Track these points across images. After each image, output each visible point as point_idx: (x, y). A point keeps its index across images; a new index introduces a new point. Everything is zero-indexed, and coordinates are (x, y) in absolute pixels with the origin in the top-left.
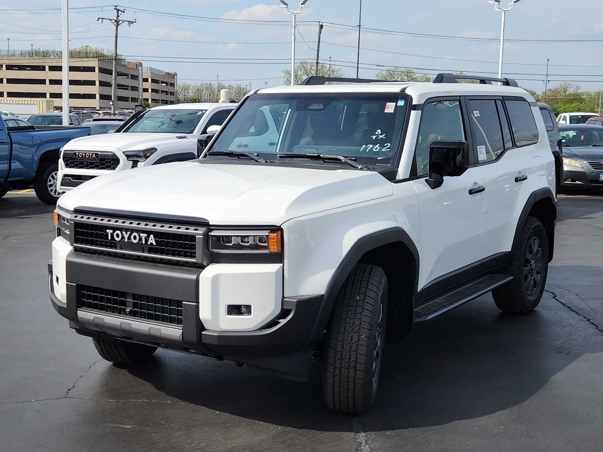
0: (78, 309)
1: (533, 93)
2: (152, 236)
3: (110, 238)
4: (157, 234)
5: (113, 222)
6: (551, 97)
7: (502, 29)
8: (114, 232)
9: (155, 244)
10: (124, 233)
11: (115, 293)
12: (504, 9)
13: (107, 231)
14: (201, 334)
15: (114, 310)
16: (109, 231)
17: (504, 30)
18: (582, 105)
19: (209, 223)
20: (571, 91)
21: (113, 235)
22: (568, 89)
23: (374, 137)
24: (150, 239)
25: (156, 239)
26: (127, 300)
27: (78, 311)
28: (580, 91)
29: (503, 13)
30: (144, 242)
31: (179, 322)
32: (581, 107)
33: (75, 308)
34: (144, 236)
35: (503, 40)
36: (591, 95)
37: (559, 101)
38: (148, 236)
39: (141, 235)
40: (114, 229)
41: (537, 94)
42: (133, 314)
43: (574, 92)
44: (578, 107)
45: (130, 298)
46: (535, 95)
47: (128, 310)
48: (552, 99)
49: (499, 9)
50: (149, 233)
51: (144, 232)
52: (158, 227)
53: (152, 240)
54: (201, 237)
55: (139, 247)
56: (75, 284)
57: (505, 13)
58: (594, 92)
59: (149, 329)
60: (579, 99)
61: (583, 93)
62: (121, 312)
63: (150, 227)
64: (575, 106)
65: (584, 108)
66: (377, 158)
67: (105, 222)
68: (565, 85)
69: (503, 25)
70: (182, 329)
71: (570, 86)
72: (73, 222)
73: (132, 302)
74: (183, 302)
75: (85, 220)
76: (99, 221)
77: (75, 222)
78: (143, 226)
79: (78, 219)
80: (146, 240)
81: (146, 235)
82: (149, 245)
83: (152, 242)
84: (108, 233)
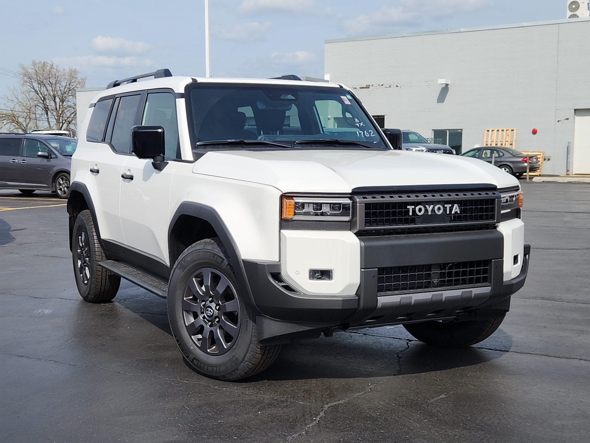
2: (456, 205)
3: (411, 214)
4: (460, 203)
5: (413, 198)
8: (415, 208)
9: (459, 212)
10: (427, 206)
11: (420, 268)
13: (408, 207)
16: (411, 208)
19: (497, 187)
21: (415, 210)
23: (358, 125)
24: (454, 208)
25: (460, 207)
26: (432, 272)
27: (378, 297)
30: (448, 212)
31: (485, 280)
33: (376, 294)
34: (448, 206)
38: (453, 206)
39: (446, 206)
40: (416, 204)
42: (442, 284)
45: (437, 269)
47: (436, 281)
50: (453, 203)
51: (448, 202)
52: (461, 196)
53: (456, 209)
55: (444, 217)
56: (376, 269)
62: (428, 286)
63: (453, 196)
67: (404, 198)
70: (491, 286)
72: (364, 204)
73: (437, 273)
74: (493, 260)
75: (378, 199)
76: (396, 199)
77: (366, 204)
78: (446, 197)
79: (370, 199)
80: (451, 210)
81: (450, 205)
82: (453, 214)
83: (456, 210)
84: (409, 209)
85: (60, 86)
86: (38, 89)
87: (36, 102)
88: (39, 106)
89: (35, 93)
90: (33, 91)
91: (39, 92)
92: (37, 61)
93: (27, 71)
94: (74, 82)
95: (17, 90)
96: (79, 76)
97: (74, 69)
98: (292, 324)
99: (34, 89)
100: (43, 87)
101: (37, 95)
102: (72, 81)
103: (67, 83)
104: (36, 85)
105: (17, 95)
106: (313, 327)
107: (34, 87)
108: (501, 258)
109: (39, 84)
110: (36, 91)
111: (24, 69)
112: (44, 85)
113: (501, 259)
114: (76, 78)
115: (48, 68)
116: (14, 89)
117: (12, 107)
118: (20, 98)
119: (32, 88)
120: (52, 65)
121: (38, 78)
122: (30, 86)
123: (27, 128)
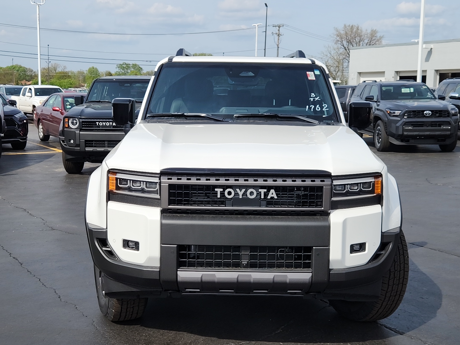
0: (178, 270)
1: (30, 70)
2: (272, 191)
3: (219, 196)
4: (277, 189)
5: (222, 181)
6: (45, 74)
7: (38, 19)
8: (224, 191)
9: (276, 198)
10: (238, 190)
11: (227, 248)
12: (38, 3)
13: (216, 190)
14: (329, 273)
15: (227, 265)
16: (219, 190)
17: (39, 20)
18: (72, 80)
19: (331, 174)
20: (59, 70)
21: (224, 193)
22: (57, 68)
23: (312, 99)
24: (270, 193)
25: (276, 193)
26: (242, 253)
27: (178, 272)
28: (67, 70)
29: (38, 6)
30: (262, 197)
31: (307, 266)
32: (72, 82)
33: (175, 269)
34: (263, 191)
35: (40, 28)
36: (75, 74)
37: (51, 77)
38: (269, 191)
39: (260, 190)
40: (225, 187)
41: (34, 71)
42: (252, 266)
43: (62, 70)
44: (70, 81)
45: (248, 251)
46: (33, 72)
47: (245, 262)
48: (46, 76)
49: (35, 3)
50: (269, 188)
51: (262, 187)
52: (280, 182)
53: (272, 194)
54: (329, 187)
55: (257, 201)
56: (175, 246)
57: (39, 6)
58: (77, 72)
59: (274, 278)
60: (68, 76)
61: (69, 71)
62: (237, 265)
63: (270, 182)
64: (67, 81)
65: (74, 83)
66: (322, 116)
67: (213, 181)
68: (55, 65)
69: (38, 16)
70: (312, 272)
71: (58, 66)
72: (168, 185)
73: (248, 255)
74: (314, 248)
75: (184, 181)
76: (203, 181)
77: (169, 184)
78: (260, 182)
79: (174, 181)
80: (266, 194)
81: (265, 190)
82: (269, 199)
83: (272, 196)
84: (217, 191)
85: (363, 43)
86: (346, 47)
87: (344, 56)
88: (346, 59)
89: (344, 49)
90: (343, 48)
91: (347, 49)
92: (347, 24)
93: (339, 32)
94: (374, 40)
95: (330, 48)
96: (378, 35)
97: (374, 30)
98: (123, 284)
99: (344, 46)
100: (350, 45)
101: (345, 50)
102: (373, 39)
103: (368, 41)
104: (345, 43)
105: (331, 51)
106: (138, 289)
107: (343, 45)
108: (327, 245)
109: (347, 42)
110: (345, 48)
111: (338, 31)
112: (351, 43)
113: (327, 247)
114: (376, 36)
115: (355, 30)
116: (329, 47)
117: (326, 60)
118: (332, 53)
119: (342, 45)
120: (358, 27)
121: (348, 38)
122: (341, 44)
123: (336, 76)
